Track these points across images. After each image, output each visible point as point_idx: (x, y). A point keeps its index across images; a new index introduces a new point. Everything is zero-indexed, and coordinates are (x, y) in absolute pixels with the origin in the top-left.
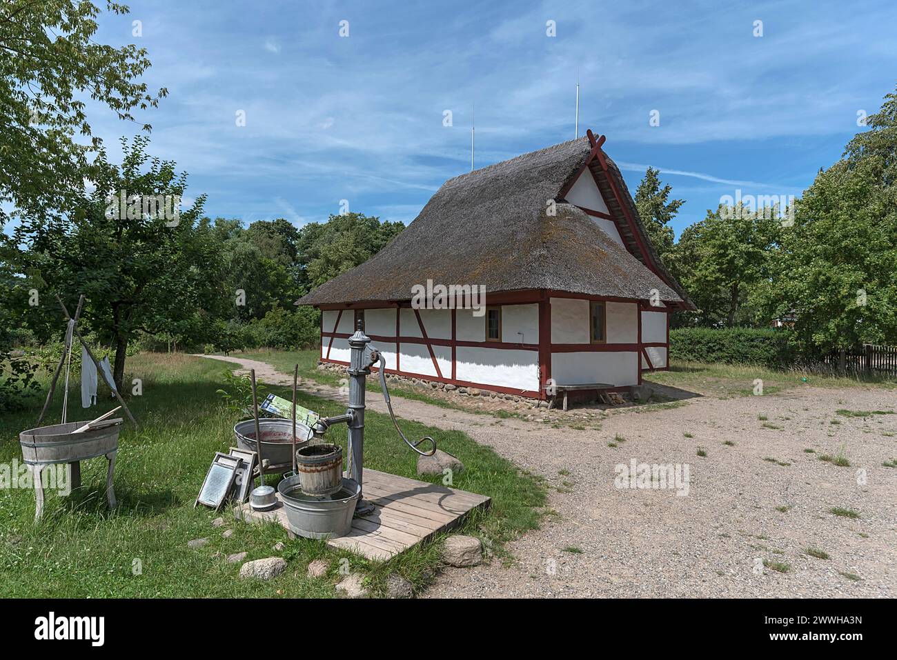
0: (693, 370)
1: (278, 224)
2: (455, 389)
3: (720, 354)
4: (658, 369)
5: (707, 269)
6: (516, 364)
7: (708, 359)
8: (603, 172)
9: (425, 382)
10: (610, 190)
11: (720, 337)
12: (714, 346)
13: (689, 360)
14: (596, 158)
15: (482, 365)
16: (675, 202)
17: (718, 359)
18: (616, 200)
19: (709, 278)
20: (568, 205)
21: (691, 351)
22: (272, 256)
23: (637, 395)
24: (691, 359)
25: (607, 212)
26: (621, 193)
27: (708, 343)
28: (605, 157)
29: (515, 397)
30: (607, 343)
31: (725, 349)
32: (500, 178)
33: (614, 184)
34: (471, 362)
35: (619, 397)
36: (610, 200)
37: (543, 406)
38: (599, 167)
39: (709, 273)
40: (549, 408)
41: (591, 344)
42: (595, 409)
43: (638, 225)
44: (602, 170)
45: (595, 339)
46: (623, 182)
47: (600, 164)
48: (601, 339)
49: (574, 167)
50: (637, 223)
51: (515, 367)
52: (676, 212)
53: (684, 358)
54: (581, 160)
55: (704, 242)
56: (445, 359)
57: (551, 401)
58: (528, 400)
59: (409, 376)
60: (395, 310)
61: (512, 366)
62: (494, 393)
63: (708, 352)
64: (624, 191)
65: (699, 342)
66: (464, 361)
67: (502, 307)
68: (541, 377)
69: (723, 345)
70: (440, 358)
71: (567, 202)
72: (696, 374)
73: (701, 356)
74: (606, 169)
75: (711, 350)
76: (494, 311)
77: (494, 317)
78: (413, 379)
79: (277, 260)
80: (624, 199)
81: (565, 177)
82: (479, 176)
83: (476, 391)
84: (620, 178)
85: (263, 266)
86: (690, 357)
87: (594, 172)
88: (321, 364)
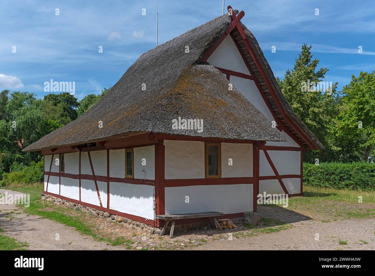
0: (321, 195)
1: (64, 96)
2: (109, 217)
3: (348, 182)
4: (293, 195)
5: (349, 120)
6: (142, 196)
7: (340, 186)
8: (242, 41)
9: (93, 210)
10: (250, 55)
11: (348, 169)
12: (344, 176)
13: (326, 187)
14: (236, 30)
15: (123, 197)
16: (322, 70)
17: (347, 186)
18: (255, 64)
19: (350, 126)
20: (208, 66)
21: (328, 180)
22: (56, 118)
23: (247, 220)
24: (327, 186)
25: (248, 73)
26: (258, 57)
27: (340, 174)
28: (244, 28)
29: (142, 225)
30: (223, 177)
31: (351, 178)
32: (170, 49)
33: (252, 50)
34: (118, 195)
35: (230, 222)
36: (250, 64)
37: (157, 233)
38: (240, 37)
39: (351, 122)
40: (161, 234)
41: (206, 178)
42: (201, 234)
43: (273, 83)
44: (242, 39)
45: (210, 174)
46: (260, 48)
47: (240, 35)
48: (217, 174)
49: (214, 36)
50: (272, 81)
51: (142, 199)
52: (323, 77)
53: (323, 185)
54: (221, 30)
55: (349, 100)
56: (104, 192)
57: (163, 229)
58: (149, 228)
59: (86, 205)
60: (78, 153)
61: (139, 198)
62: (129, 221)
63: (340, 180)
64: (259, 56)
65: (333, 173)
66: (113, 194)
67: (135, 149)
68: (156, 208)
69: (350, 175)
70: (101, 191)
71: (208, 64)
72: (321, 199)
73: (335, 183)
74: (245, 38)
75: (342, 179)
76: (130, 152)
77: (130, 158)
78: (88, 208)
79: (59, 121)
80: (260, 62)
81: (206, 44)
82: (159, 50)
83: (120, 218)
84: (256, 45)
85: (48, 125)
86: (327, 184)
87: (237, 41)
88: (43, 195)
